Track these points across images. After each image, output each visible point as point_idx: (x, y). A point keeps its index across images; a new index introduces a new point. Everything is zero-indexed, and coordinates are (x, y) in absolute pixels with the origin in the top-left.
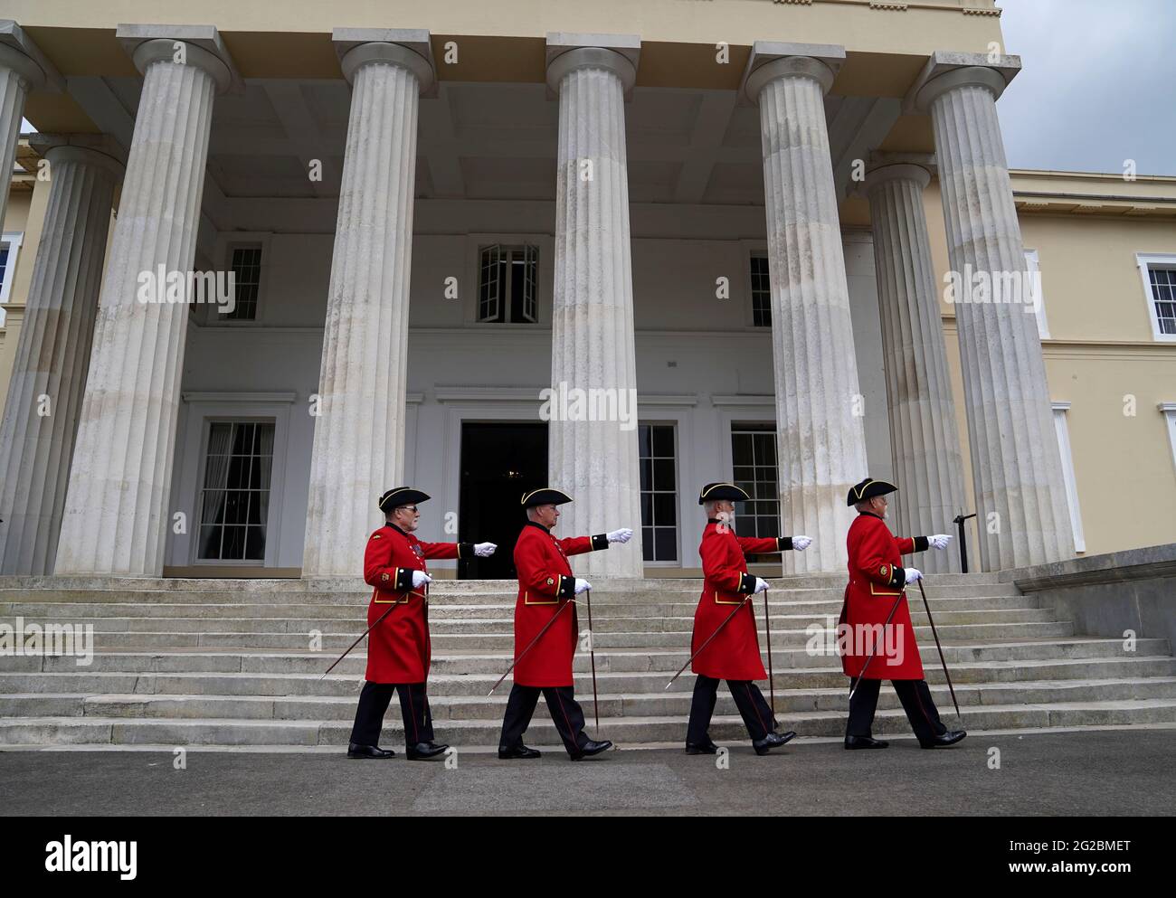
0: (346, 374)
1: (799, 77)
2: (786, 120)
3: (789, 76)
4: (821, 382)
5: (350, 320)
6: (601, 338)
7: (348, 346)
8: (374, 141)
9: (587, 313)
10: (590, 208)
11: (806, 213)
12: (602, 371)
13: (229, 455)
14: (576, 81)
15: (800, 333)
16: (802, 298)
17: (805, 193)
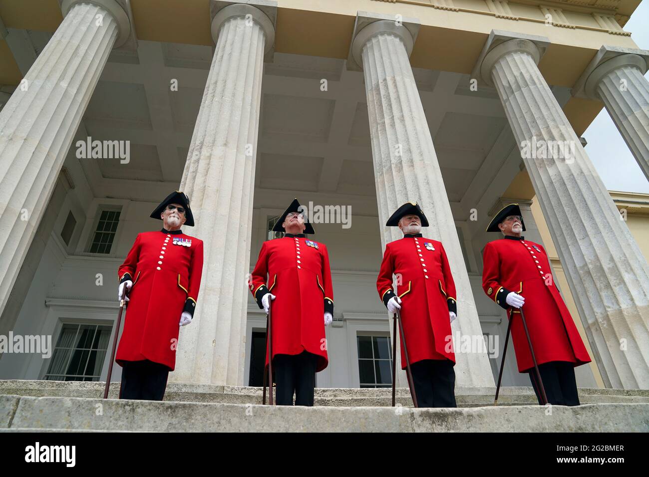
0: (203, 196)
1: (522, 52)
2: (521, 73)
3: (516, 52)
4: (607, 225)
5: (210, 157)
6: (428, 183)
7: (206, 175)
8: (236, 54)
9: (413, 166)
10: (402, 104)
11: (554, 120)
12: (434, 207)
13: (73, 349)
14: (378, 41)
15: (576, 193)
16: (570, 170)
17: (549, 109)
